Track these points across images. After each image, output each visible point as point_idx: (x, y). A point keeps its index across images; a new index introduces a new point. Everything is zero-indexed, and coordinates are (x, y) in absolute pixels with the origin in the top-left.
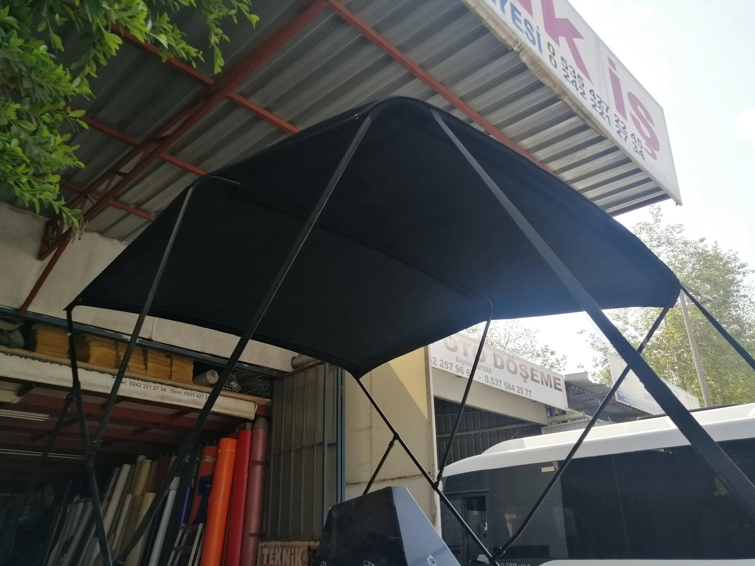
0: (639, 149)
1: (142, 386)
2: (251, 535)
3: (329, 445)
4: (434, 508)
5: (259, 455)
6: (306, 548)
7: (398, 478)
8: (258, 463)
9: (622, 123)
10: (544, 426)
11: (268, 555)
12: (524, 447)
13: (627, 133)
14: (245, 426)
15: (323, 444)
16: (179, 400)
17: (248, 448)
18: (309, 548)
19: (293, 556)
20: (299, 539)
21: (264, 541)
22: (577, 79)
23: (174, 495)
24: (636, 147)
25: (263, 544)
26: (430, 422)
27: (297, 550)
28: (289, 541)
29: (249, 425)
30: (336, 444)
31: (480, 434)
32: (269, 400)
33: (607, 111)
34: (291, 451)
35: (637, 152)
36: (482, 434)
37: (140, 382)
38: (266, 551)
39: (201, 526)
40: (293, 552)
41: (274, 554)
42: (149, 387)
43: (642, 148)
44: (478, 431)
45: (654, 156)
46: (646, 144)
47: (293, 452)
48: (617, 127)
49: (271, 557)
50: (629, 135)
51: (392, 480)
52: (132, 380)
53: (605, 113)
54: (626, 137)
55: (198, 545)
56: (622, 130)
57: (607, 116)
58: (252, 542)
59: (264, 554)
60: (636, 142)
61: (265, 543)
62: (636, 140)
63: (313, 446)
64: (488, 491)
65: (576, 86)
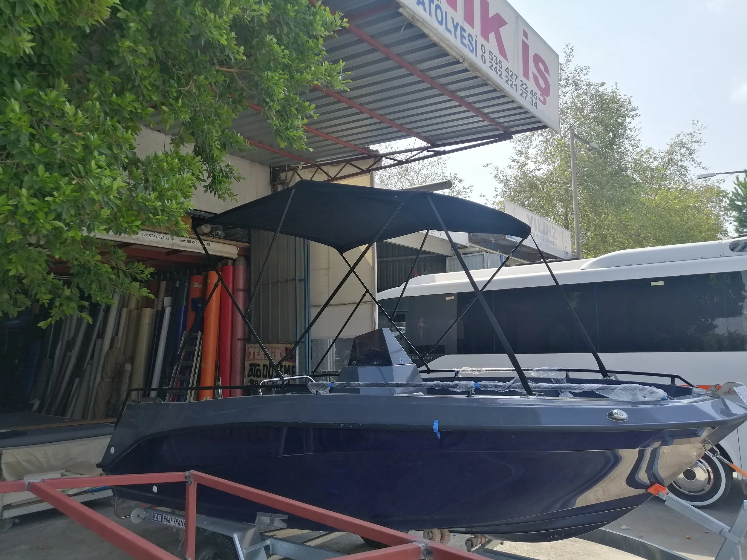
0: (534, 101)
1: (158, 237)
2: (239, 339)
3: (299, 280)
4: (374, 324)
5: (241, 284)
6: (284, 349)
7: (349, 304)
8: (241, 290)
9: (525, 84)
10: (448, 256)
11: (254, 353)
12: (435, 282)
13: (527, 92)
14: (227, 262)
15: (295, 279)
16: (184, 247)
17: (231, 280)
18: (286, 349)
19: (273, 354)
20: (278, 342)
21: (249, 344)
22: (498, 64)
23: (170, 310)
24: (532, 101)
25: (249, 346)
26: (374, 268)
27: (277, 350)
28: (270, 344)
29: (230, 262)
30: (304, 280)
31: (397, 260)
32: (248, 244)
33: (516, 81)
34: (269, 283)
35: (532, 105)
36: (399, 260)
37: (156, 234)
38: (252, 350)
39: (200, 333)
40: (273, 351)
41: (259, 352)
42: (163, 238)
43: (536, 99)
44: (395, 258)
45: (544, 103)
46: (541, 95)
47: (270, 284)
48: (521, 90)
49: (256, 354)
50: (529, 93)
51: (344, 305)
52: (150, 233)
53: (514, 83)
54: (527, 95)
55: (199, 346)
56: (524, 91)
57: (516, 85)
58: (239, 345)
59: (250, 352)
60: (533, 96)
61: (251, 345)
62: (534, 94)
63: (287, 281)
64: (407, 311)
65: (496, 71)
